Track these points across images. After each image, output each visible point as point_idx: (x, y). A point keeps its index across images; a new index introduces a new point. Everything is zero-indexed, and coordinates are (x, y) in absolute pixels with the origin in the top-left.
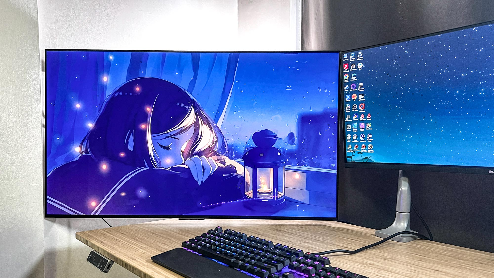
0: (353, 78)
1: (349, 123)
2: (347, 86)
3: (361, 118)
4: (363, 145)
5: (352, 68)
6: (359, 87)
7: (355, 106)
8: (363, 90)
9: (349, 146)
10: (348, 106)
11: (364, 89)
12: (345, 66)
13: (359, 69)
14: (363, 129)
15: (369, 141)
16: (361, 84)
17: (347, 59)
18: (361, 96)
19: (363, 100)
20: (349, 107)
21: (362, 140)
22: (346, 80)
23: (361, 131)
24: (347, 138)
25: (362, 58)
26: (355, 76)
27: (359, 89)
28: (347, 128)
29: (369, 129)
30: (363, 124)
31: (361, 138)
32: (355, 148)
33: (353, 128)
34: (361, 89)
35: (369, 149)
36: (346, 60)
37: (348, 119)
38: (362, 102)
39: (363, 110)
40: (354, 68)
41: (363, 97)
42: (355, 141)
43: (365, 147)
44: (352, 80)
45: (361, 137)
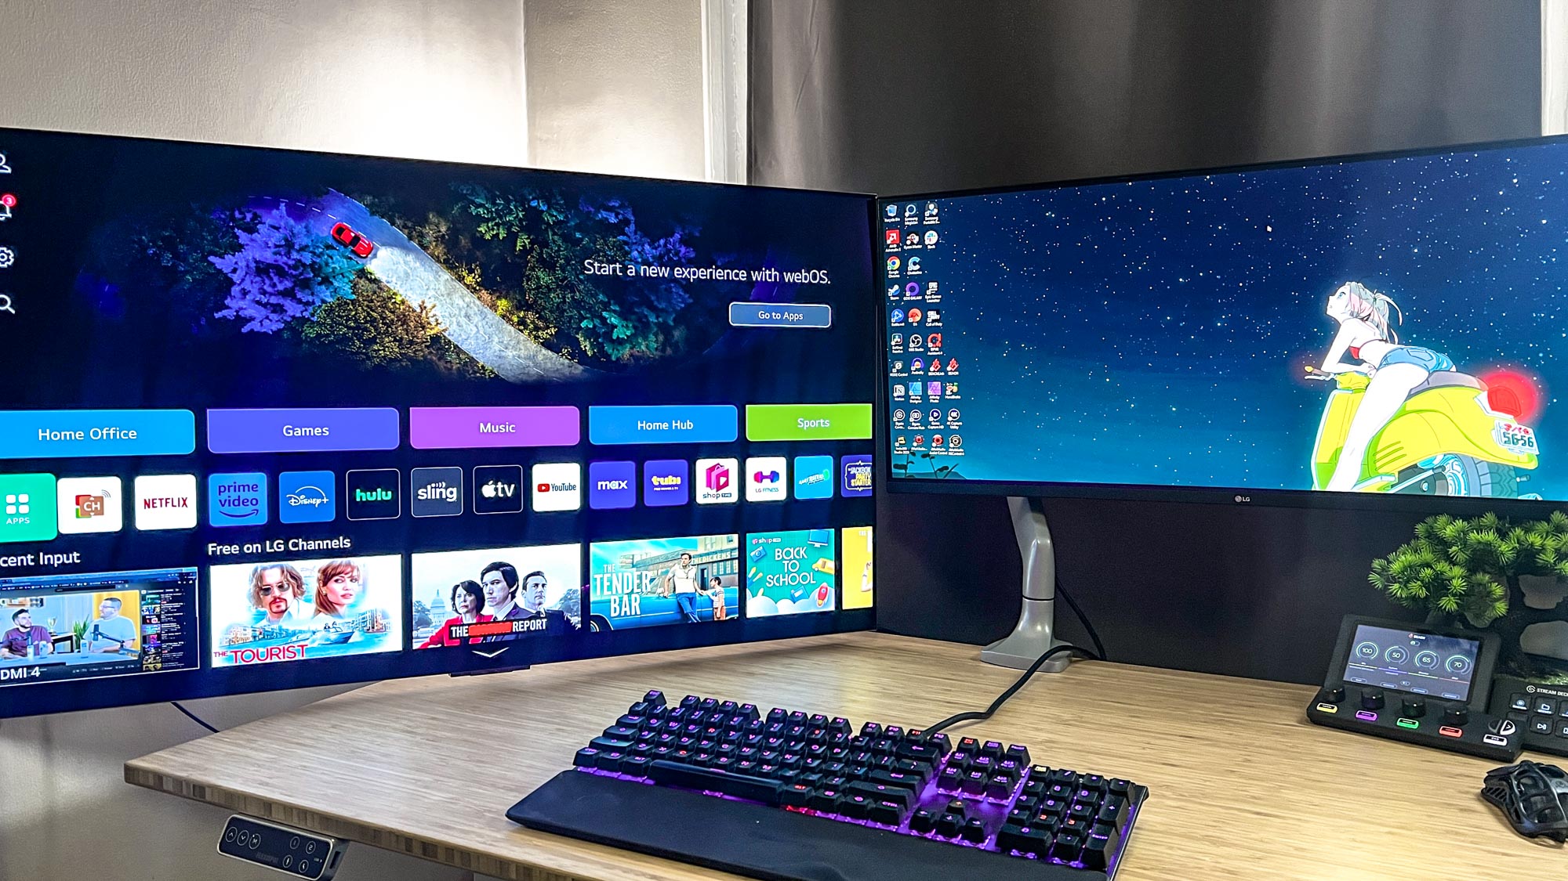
0: (913, 268)
1: (899, 381)
2: (896, 287)
3: (932, 369)
4: (937, 436)
5: (908, 242)
6: (929, 292)
7: (916, 338)
8: (938, 301)
9: (899, 439)
10: (897, 337)
11: (940, 297)
12: (892, 235)
13: (929, 247)
14: (938, 398)
16: (933, 285)
17: (897, 219)
18: (932, 315)
19: (937, 324)
20: (899, 340)
21: (933, 423)
22: (892, 270)
23: (931, 401)
24: (895, 419)
25: (937, 218)
26: (919, 263)
27: (926, 297)
28: (895, 395)
29: (953, 397)
30: (938, 384)
31: (931, 419)
32: (915, 444)
33: (911, 393)
34: (933, 297)
35: (952, 445)
36: (893, 220)
37: (898, 371)
38: (935, 330)
39: (937, 349)
40: (915, 242)
41: (938, 317)
42: (916, 426)
43: (943, 442)
44: (909, 273)
45: (932, 415)
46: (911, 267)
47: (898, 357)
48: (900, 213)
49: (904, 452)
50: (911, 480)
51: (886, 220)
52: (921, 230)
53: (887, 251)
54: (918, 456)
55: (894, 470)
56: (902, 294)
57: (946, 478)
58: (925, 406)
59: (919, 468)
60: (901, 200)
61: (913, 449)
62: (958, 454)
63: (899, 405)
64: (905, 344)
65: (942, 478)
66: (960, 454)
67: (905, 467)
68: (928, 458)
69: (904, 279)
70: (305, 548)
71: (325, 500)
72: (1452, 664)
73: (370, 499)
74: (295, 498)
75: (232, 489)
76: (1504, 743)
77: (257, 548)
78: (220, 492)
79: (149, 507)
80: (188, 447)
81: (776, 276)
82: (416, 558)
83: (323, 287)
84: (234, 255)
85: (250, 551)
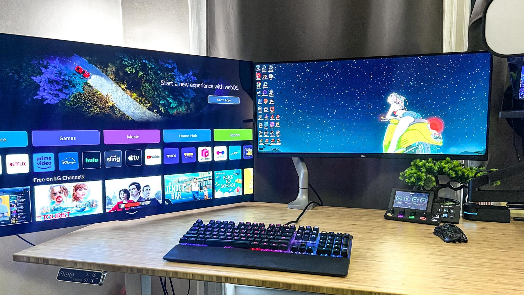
0: (265, 86)
1: (261, 122)
2: (260, 92)
3: (271, 118)
4: (273, 139)
5: (263, 77)
6: (270, 93)
7: (266, 108)
8: (273, 96)
9: (261, 140)
10: (260, 108)
11: (274, 95)
12: (258, 75)
13: (270, 79)
14: (273, 127)
15: (277, 136)
16: (272, 91)
17: (260, 70)
18: (271, 101)
19: (273, 104)
20: (261, 109)
21: (271, 135)
22: (258, 86)
23: (271, 128)
24: (259, 134)
25: (273, 70)
26: (267, 84)
27: (269, 95)
28: (259, 126)
29: (278, 127)
30: (273, 123)
31: (271, 134)
32: (266, 142)
33: (264, 125)
34: (272, 95)
35: (277, 142)
36: (258, 70)
37: (260, 119)
38: (272, 105)
39: (273, 112)
40: (266, 77)
41: (273, 101)
42: (266, 136)
43: (275, 141)
44: (264, 87)
45: (271, 133)
46: (264, 85)
47: (260, 114)
48: (261, 68)
49: (262, 144)
50: (265, 153)
51: (256, 70)
52: (267, 74)
53: (257, 80)
54: (267, 145)
55: (259, 150)
56: (261, 94)
57: (276, 152)
58: (269, 130)
59: (267, 150)
60: (261, 64)
61: (265, 143)
62: (279, 145)
63: (261, 129)
64: (263, 110)
65: (274, 152)
66: (280, 145)
67: (262, 149)
68: (270, 146)
69: (262, 89)
70: (68, 179)
71: (75, 162)
72: (422, 201)
73: (90, 162)
74: (64, 162)
75: (42, 159)
76: (437, 221)
77: (51, 179)
78: (37, 160)
79: (12, 166)
80: (26, 144)
81: (222, 87)
82: (107, 182)
83: (73, 88)
84: (40, 76)
85: (49, 180)
